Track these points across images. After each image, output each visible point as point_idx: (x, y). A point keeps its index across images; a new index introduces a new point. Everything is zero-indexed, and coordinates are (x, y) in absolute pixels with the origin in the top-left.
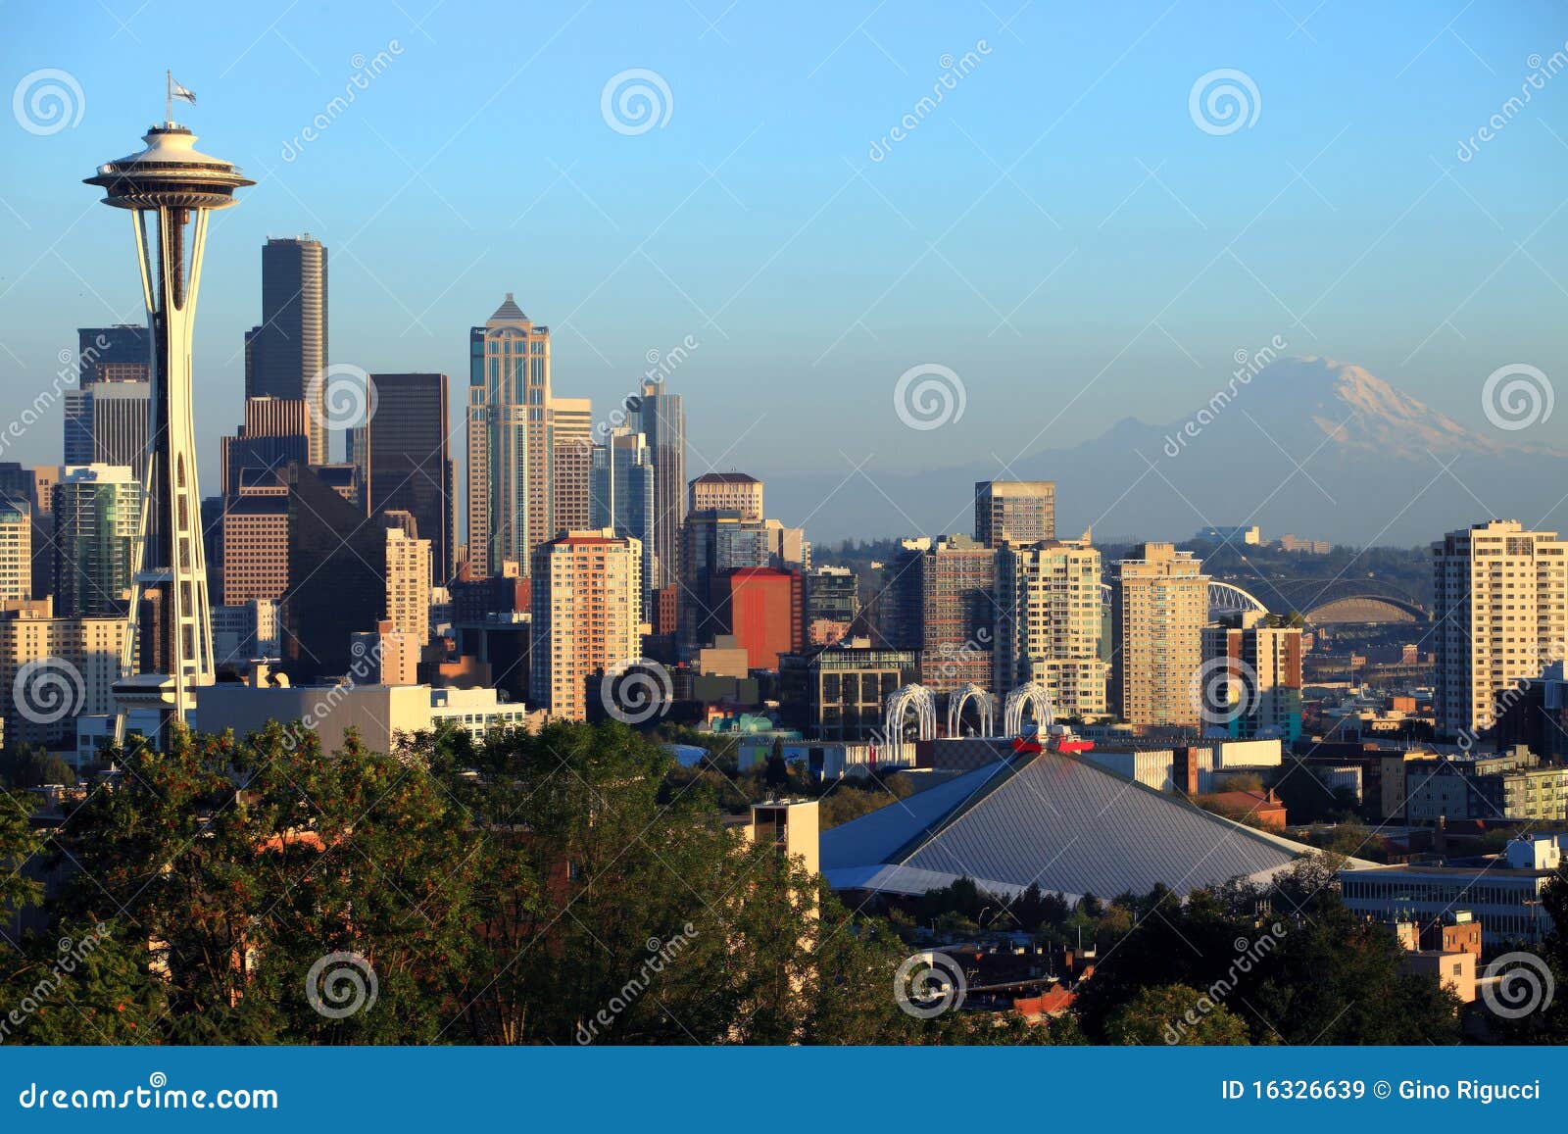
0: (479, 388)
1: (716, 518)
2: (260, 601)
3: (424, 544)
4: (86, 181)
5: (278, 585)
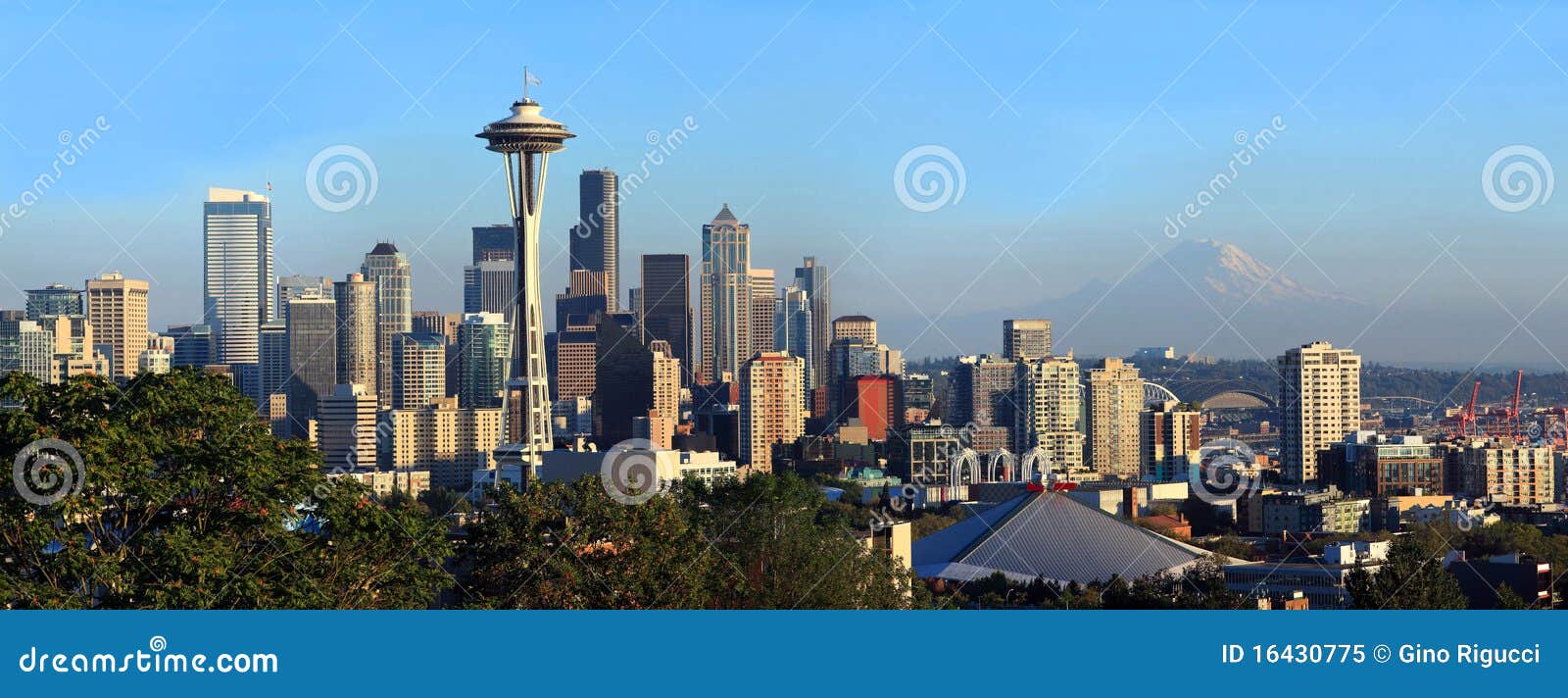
0: (707, 263)
1: (848, 344)
2: (579, 398)
3: (676, 361)
4: (477, 136)
5: (590, 388)
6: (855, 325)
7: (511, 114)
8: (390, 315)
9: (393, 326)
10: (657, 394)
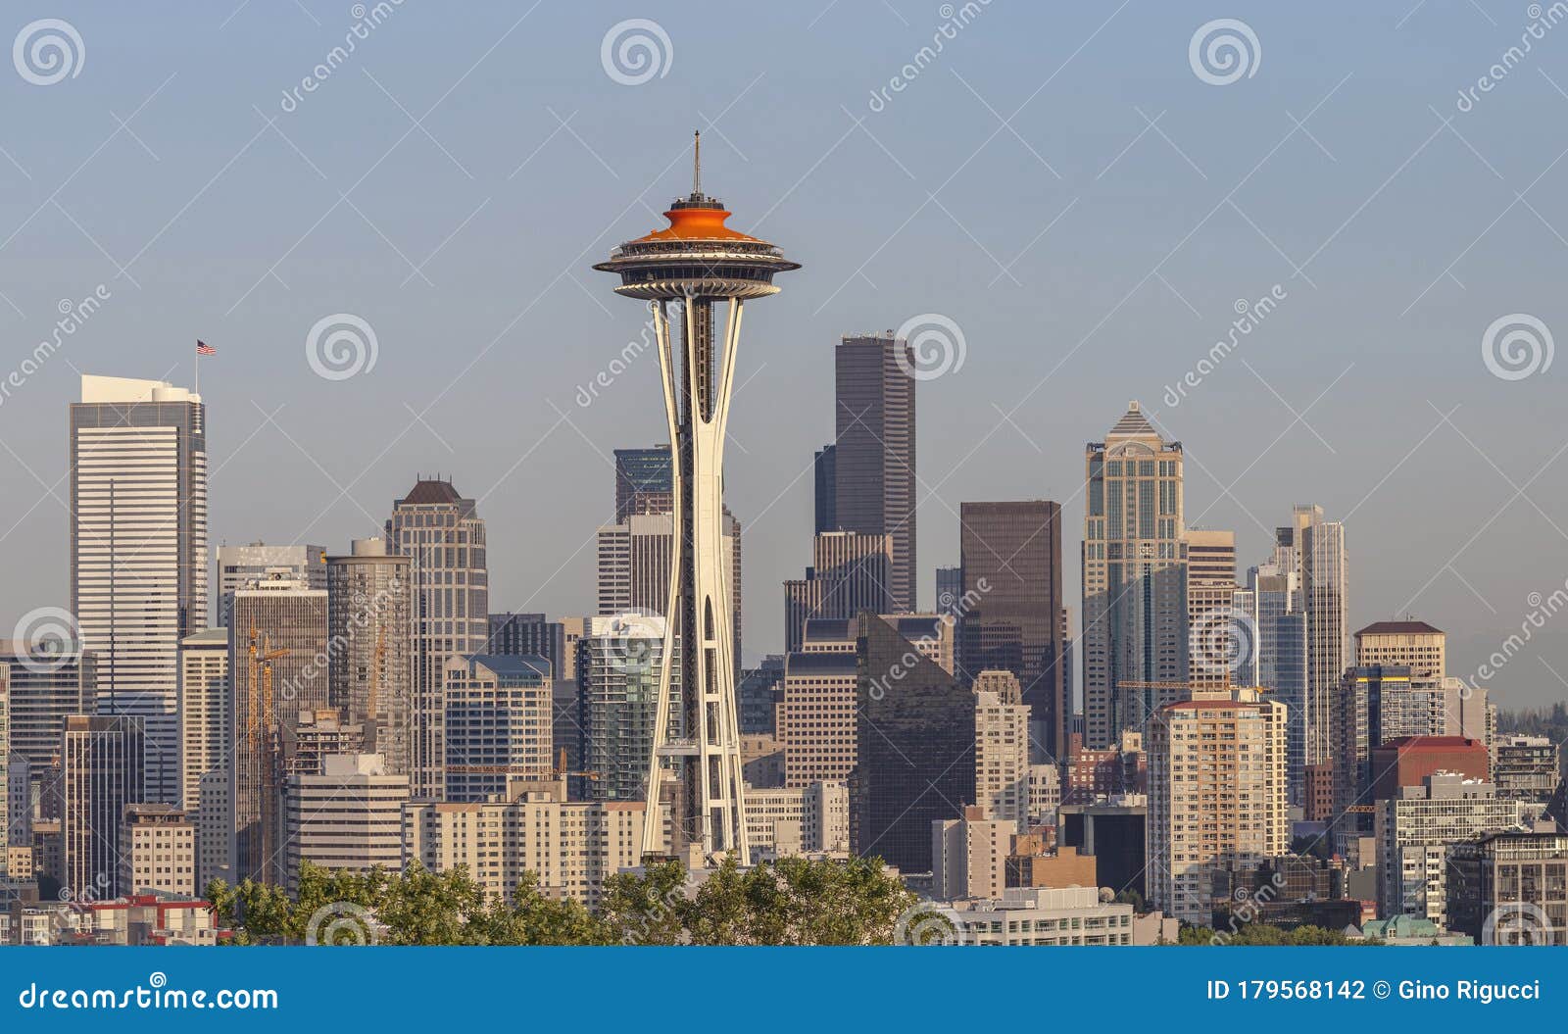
0: (1096, 519)
1: (1380, 676)
2: (825, 783)
3: (1023, 711)
4: (597, 268)
5: (844, 763)
6: (1400, 641)
7: (666, 224)
8: (444, 620)
9: (449, 642)
10: (986, 775)
